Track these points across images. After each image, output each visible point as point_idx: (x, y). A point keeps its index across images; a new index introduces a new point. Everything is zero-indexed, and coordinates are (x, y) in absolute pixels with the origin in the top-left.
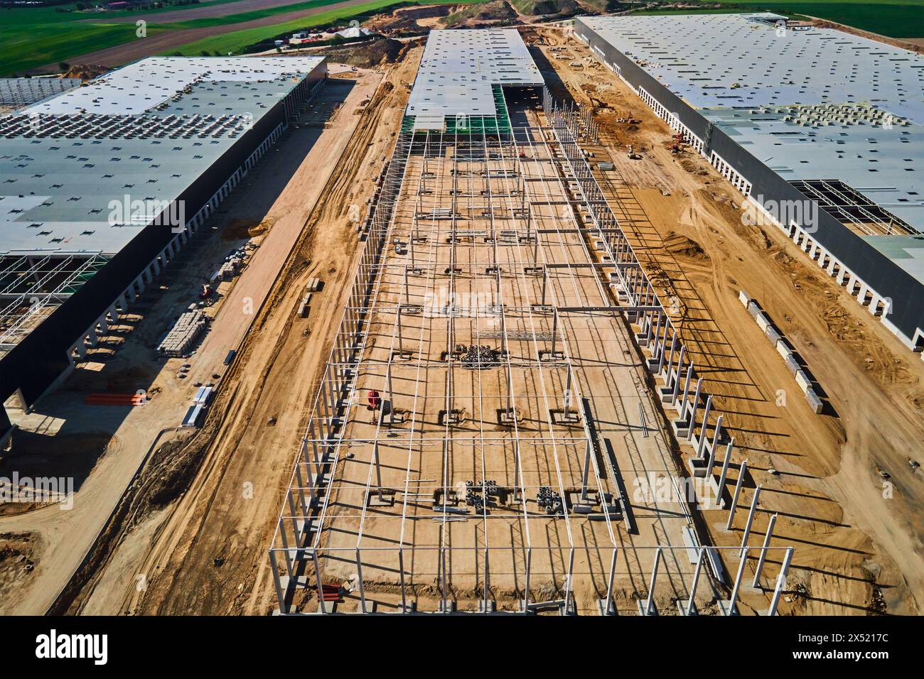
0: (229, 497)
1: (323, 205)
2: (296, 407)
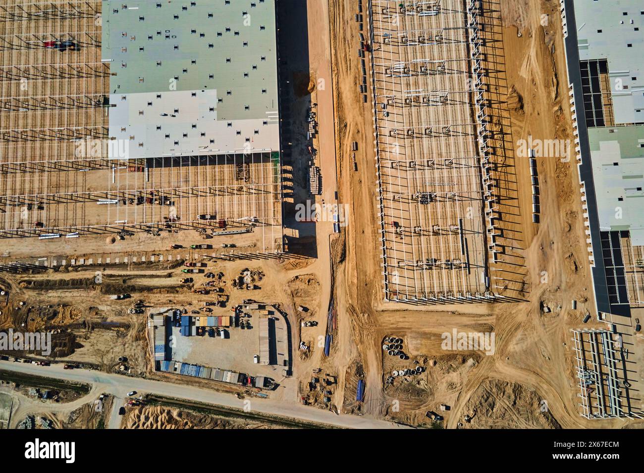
0: (361, 264)
1: (336, 55)
2: (368, 225)
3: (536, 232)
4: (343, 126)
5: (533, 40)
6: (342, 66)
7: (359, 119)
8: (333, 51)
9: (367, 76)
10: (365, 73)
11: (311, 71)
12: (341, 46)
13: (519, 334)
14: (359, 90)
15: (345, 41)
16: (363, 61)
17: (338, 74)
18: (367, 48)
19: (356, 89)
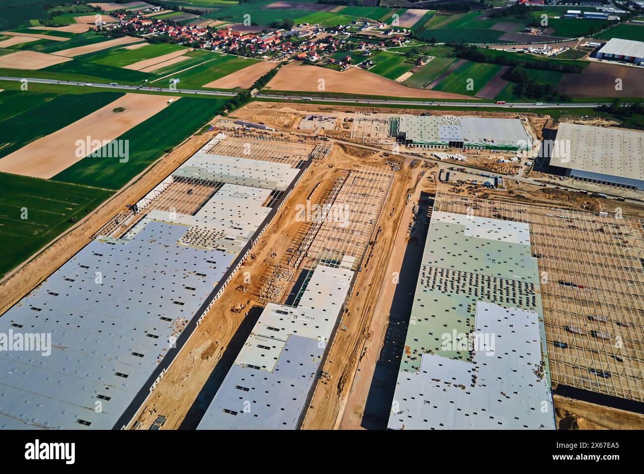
3: (322, 181)
4: (396, 222)
5: (283, 229)
6: (388, 241)
7: (386, 222)
8: (391, 247)
9: (376, 234)
10: (376, 236)
11: (407, 244)
12: (386, 249)
13: (345, 163)
14: (382, 231)
15: (383, 250)
16: (375, 239)
17: (392, 239)
18: (372, 244)
19: (384, 231)
